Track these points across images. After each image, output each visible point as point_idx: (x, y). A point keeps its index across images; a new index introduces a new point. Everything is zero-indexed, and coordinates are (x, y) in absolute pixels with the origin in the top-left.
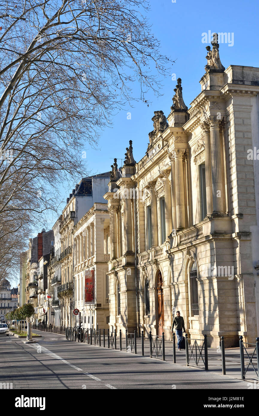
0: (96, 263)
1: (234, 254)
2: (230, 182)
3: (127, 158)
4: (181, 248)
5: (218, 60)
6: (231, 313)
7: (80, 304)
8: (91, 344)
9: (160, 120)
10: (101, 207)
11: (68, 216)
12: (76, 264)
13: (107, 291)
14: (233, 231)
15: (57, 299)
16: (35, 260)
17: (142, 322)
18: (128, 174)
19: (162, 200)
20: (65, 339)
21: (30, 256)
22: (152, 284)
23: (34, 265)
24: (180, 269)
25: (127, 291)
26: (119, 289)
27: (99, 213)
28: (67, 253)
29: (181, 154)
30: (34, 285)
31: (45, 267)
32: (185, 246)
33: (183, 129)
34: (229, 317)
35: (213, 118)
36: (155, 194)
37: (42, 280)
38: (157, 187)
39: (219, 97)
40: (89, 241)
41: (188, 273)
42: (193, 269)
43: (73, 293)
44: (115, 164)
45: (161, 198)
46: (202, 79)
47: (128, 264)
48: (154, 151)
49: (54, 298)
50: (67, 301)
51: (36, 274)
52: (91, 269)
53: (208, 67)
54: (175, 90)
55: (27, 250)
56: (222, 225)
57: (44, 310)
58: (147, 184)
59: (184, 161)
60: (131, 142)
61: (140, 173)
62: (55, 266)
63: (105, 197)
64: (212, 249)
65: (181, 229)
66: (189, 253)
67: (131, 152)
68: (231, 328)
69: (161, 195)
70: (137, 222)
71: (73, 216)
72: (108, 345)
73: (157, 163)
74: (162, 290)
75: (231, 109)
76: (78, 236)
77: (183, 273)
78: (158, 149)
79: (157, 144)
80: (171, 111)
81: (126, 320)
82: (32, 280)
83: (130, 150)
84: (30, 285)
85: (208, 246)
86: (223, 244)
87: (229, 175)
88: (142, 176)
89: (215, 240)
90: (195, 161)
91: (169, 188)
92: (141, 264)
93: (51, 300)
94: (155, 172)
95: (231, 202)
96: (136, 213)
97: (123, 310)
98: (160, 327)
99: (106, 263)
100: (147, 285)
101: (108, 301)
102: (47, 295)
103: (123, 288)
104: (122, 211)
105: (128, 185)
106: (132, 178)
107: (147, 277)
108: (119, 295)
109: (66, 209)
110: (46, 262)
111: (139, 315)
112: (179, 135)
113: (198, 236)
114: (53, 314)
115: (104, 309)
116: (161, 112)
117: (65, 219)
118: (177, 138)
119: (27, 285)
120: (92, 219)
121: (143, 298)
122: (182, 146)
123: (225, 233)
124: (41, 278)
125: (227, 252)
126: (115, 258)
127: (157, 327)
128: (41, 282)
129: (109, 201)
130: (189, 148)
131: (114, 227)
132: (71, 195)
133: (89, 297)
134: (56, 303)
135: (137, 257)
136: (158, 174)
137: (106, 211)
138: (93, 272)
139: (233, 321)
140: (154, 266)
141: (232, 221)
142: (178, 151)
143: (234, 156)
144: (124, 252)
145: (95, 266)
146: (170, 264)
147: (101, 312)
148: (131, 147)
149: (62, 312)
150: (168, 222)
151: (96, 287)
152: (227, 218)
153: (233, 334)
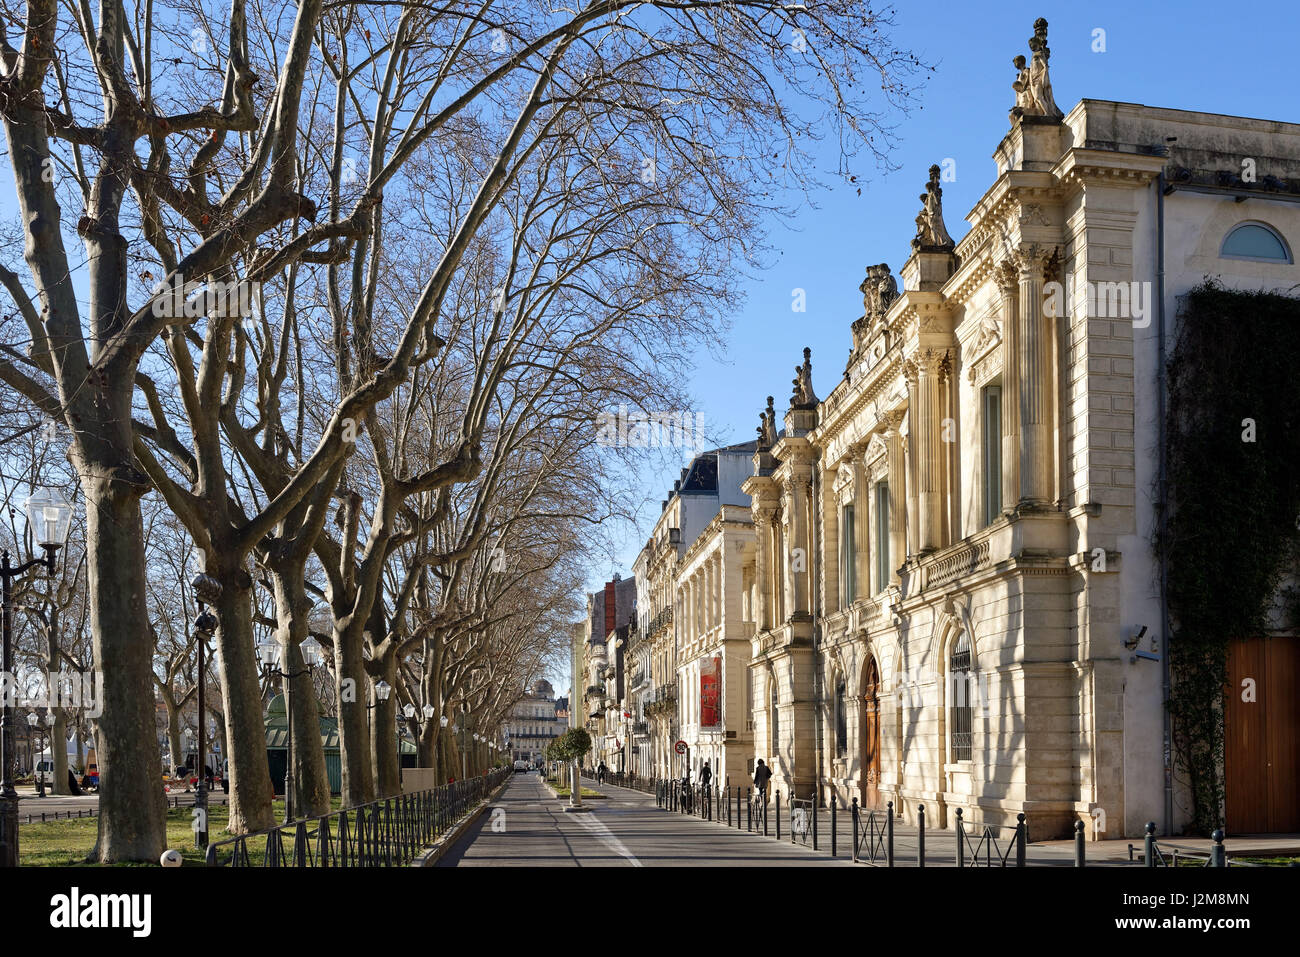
0: (725, 641)
1: (1072, 609)
2: (1067, 421)
3: (798, 390)
4: (929, 596)
5: (1046, 91)
6: (1057, 757)
7: (690, 730)
8: (710, 820)
9: (882, 287)
10: (737, 514)
11: (663, 539)
12: (682, 646)
13: (750, 703)
14: (1072, 550)
15: (643, 719)
16: (599, 639)
17: (827, 773)
18: (800, 430)
19: (883, 488)
20: (654, 805)
21: (589, 628)
22: (853, 687)
23: (599, 649)
24: (923, 647)
25: (795, 703)
26: (775, 698)
27: (731, 528)
28: (662, 621)
29: (935, 362)
30: (598, 691)
31: (620, 652)
32: (941, 592)
33: (943, 297)
34: (1051, 766)
35: (1029, 250)
36: (863, 475)
37: (614, 681)
38: (870, 456)
39: (1046, 191)
40: (710, 593)
41: (947, 659)
42: (960, 648)
43: (677, 707)
44: (770, 410)
45: (879, 483)
46: (1001, 147)
47: (797, 642)
48: (864, 366)
49: (637, 718)
50: (663, 724)
51: (602, 668)
52: (713, 654)
53: (1017, 111)
54: (924, 197)
55: (584, 617)
56: (1043, 534)
57: (618, 744)
58: (845, 451)
59: (941, 381)
60: (807, 352)
61: (829, 424)
62: (638, 650)
63: (744, 489)
64: (1012, 596)
65: (929, 550)
66: (950, 609)
67: (808, 376)
68: (1055, 793)
69: (879, 476)
70: (819, 543)
71: (676, 538)
72: (747, 823)
73: (870, 395)
74: (876, 702)
75: (1078, 221)
76: (686, 584)
77: (933, 658)
78: (873, 360)
79: (873, 348)
80: (913, 252)
81: (792, 768)
82: (593, 682)
83: (805, 371)
84: (591, 690)
85: (1002, 589)
86: (1043, 582)
87: (1066, 402)
88: (833, 433)
89: (1024, 572)
90: (973, 376)
91: (900, 456)
92: (829, 639)
93: (631, 721)
94: (866, 420)
95: (1068, 474)
96: (818, 523)
97: (783, 745)
98: (871, 787)
99: (747, 642)
100: (841, 689)
101: (751, 726)
102: (622, 713)
103: (786, 695)
104: (785, 520)
105: (798, 455)
106: (810, 437)
107: (841, 672)
108: (776, 711)
109: (660, 524)
110: (621, 642)
111: (821, 758)
112: (932, 311)
113: (974, 564)
114: (636, 750)
115: (742, 743)
116: (884, 267)
117: (658, 548)
118: (926, 320)
119: (584, 692)
120: (716, 542)
121: (830, 720)
122: (939, 340)
123: (1052, 554)
124: (611, 676)
125: (1054, 603)
126: (766, 628)
127: (863, 785)
128: (611, 686)
129: (755, 496)
130: (956, 346)
131: (766, 558)
132: (671, 494)
133: (710, 716)
134: (640, 728)
135: (819, 627)
136: (873, 423)
137: (750, 525)
138: (718, 661)
139: (1061, 775)
140: (860, 646)
141: (1070, 523)
142: (929, 354)
143: (1081, 352)
144: (789, 612)
145: (723, 648)
146: (899, 640)
147: (736, 750)
148: (808, 365)
149: (653, 747)
150: (897, 539)
151: (724, 694)
152: (1057, 517)
153: (1059, 807)
